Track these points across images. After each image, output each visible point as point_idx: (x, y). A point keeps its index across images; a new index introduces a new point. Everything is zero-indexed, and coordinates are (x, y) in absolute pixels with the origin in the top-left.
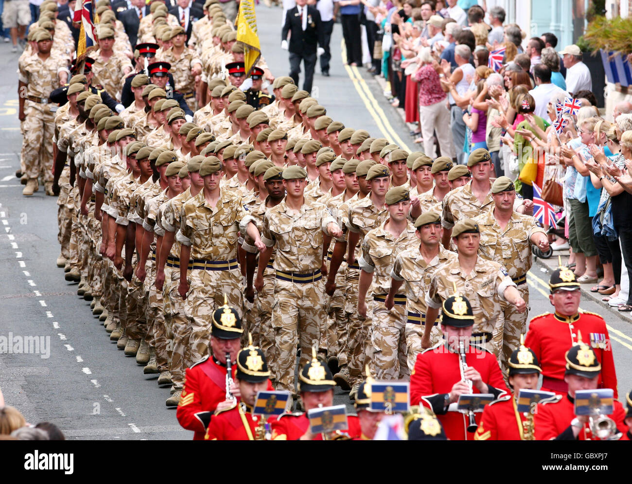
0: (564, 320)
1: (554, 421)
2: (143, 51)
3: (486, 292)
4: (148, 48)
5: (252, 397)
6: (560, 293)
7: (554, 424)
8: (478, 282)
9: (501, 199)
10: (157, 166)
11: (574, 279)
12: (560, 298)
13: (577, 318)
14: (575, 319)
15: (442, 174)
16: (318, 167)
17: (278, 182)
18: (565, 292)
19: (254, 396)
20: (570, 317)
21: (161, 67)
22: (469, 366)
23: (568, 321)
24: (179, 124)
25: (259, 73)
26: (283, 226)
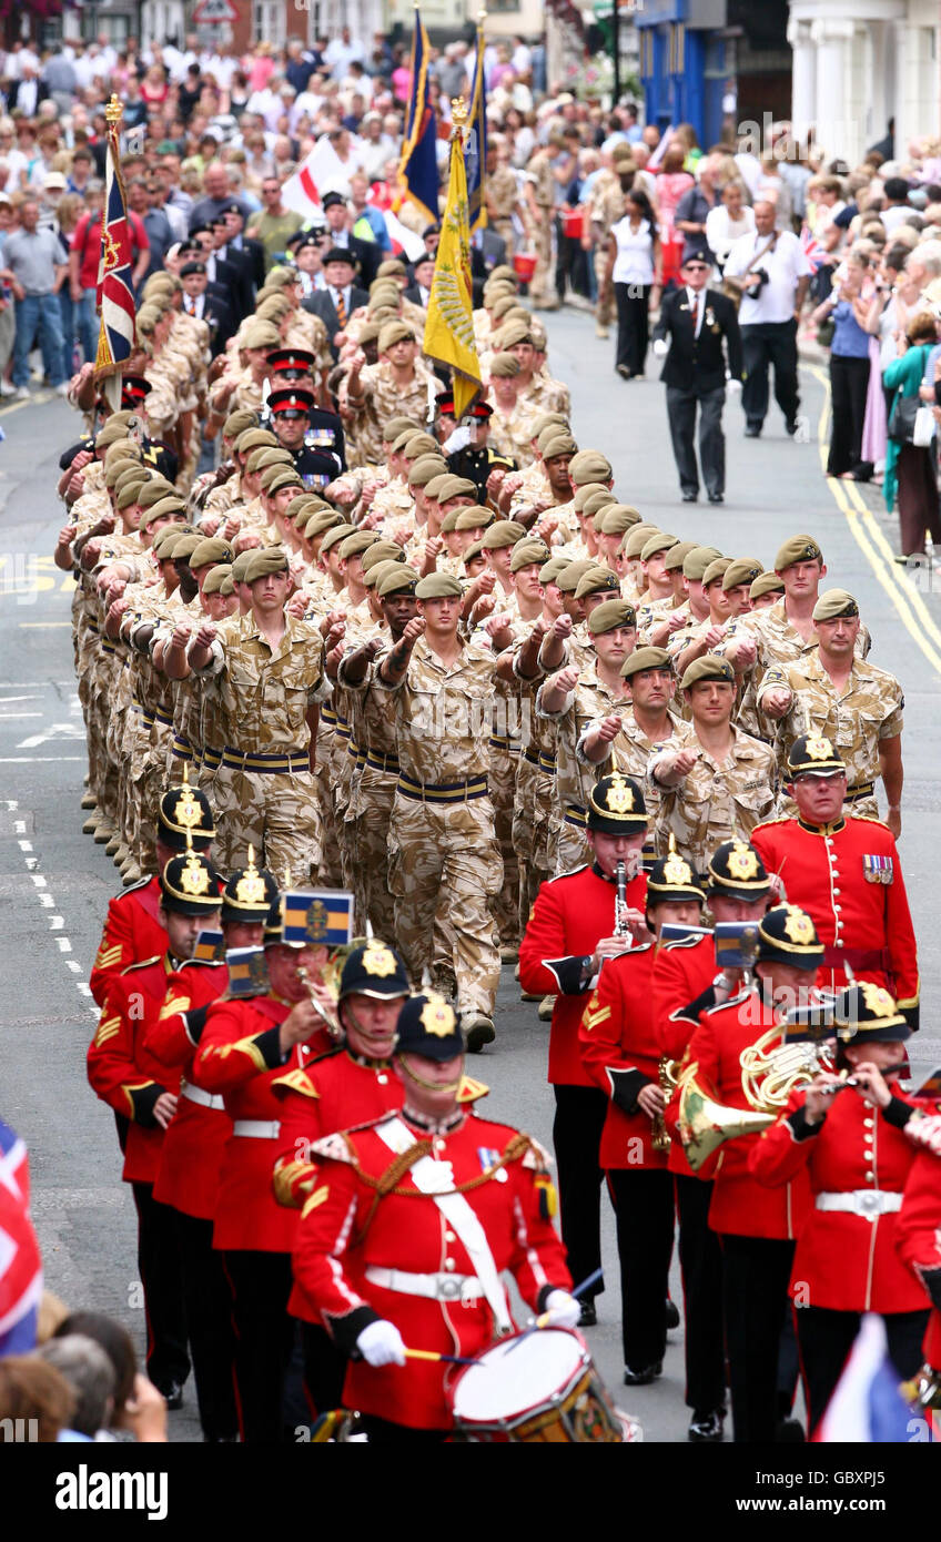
0: (816, 830)
1: (686, 979)
2: (282, 366)
3: (750, 800)
4: (292, 360)
5: (188, 943)
6: (806, 782)
7: (687, 985)
8: (739, 779)
9: (831, 632)
10: (193, 569)
11: (831, 754)
12: (806, 792)
13: (841, 825)
14: (836, 828)
15: (740, 592)
16: (515, 573)
17: (408, 600)
18: (817, 779)
19: (192, 940)
20: (826, 825)
21: (293, 400)
22: (629, 906)
23: (823, 834)
24: (291, 495)
25: (483, 412)
26: (424, 679)
